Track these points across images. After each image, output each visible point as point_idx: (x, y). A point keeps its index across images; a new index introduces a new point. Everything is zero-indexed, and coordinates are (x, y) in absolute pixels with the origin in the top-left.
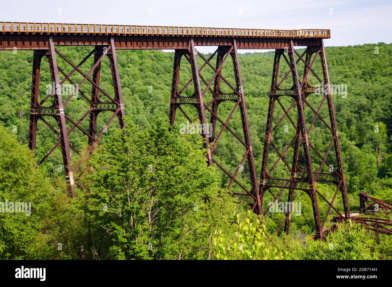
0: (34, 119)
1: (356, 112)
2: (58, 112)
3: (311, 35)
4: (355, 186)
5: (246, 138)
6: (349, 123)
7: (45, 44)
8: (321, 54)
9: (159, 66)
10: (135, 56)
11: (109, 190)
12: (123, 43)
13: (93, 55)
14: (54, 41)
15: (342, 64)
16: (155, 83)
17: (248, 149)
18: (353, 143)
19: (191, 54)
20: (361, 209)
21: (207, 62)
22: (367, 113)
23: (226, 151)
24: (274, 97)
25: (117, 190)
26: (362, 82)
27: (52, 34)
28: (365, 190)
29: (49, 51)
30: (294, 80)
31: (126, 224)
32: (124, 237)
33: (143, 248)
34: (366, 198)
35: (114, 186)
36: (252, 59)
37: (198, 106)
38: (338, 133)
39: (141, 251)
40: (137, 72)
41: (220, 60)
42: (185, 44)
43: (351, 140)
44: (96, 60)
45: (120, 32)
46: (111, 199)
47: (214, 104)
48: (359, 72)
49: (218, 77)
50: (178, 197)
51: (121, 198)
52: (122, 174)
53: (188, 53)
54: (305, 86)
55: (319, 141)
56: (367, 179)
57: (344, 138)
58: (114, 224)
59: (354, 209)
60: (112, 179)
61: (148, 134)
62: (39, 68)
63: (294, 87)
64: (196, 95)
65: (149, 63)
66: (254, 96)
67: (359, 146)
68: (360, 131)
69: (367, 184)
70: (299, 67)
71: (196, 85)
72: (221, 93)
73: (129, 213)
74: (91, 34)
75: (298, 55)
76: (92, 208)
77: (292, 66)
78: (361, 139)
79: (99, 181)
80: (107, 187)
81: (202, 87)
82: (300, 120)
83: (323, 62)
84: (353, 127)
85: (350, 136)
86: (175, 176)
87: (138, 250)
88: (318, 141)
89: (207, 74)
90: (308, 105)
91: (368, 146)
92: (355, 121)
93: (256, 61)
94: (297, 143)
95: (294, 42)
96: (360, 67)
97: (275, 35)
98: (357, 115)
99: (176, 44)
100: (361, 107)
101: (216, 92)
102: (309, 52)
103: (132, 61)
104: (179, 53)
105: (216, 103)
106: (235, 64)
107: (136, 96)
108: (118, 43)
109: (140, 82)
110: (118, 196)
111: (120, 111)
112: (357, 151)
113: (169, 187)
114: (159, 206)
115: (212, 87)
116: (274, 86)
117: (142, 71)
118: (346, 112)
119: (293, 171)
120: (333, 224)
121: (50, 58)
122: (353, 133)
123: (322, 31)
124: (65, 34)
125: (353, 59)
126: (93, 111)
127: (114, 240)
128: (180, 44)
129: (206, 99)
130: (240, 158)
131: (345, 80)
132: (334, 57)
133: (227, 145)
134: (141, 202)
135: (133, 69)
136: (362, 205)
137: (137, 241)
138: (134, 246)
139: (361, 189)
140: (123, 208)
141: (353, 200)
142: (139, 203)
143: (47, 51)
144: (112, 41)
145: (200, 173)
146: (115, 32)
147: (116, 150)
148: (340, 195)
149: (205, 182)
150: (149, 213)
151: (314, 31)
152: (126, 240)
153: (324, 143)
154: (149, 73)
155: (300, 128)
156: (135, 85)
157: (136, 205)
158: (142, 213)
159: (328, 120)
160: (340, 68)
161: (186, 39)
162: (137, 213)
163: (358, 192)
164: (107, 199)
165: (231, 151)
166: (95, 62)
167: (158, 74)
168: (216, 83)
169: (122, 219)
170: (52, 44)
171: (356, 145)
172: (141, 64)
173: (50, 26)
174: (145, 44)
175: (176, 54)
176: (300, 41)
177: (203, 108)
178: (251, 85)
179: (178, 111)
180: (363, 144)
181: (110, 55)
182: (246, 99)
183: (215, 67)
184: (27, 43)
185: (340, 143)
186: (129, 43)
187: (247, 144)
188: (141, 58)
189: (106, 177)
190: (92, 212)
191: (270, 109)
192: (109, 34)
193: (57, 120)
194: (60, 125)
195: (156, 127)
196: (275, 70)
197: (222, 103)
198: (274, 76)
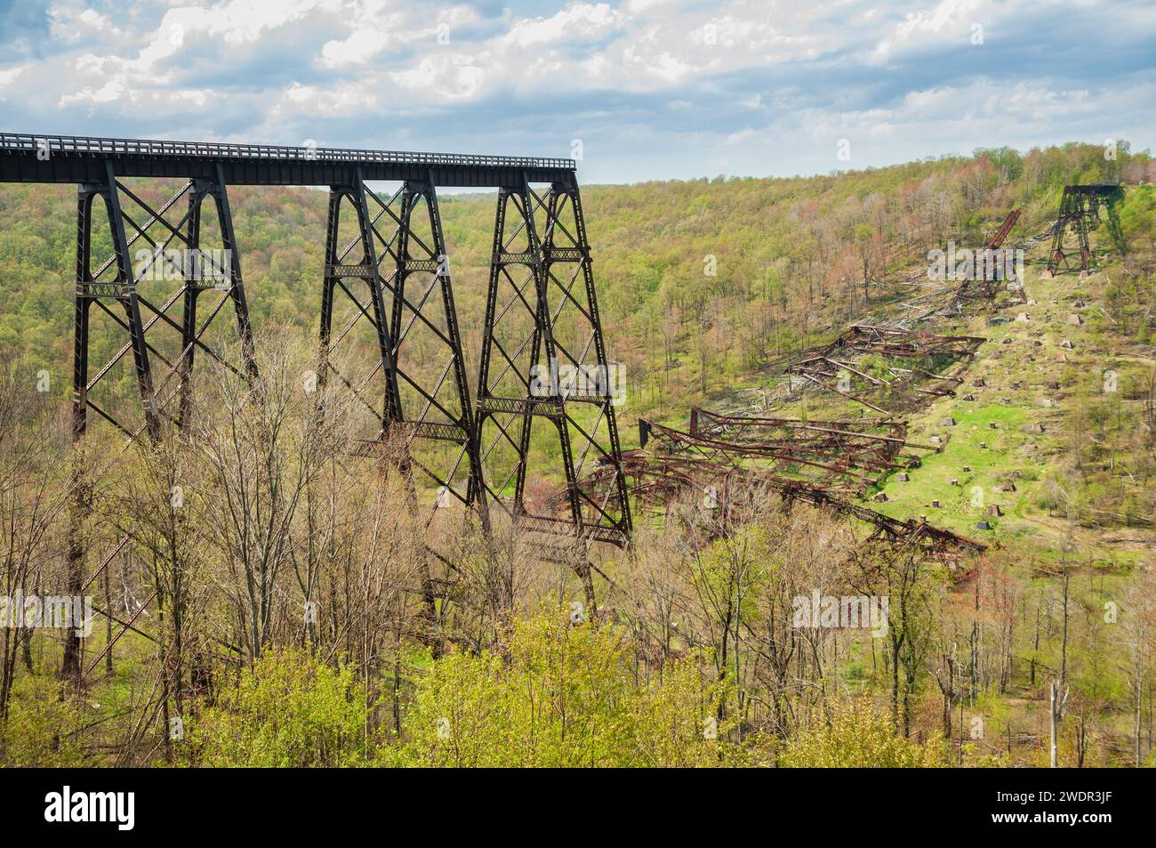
0: (83, 303)
5: (454, 334)
8: (575, 195)
21: (386, 208)
24: (497, 265)
27: (108, 155)
30: (531, 237)
34: (650, 426)
37: (371, 280)
41: (408, 205)
42: (347, 176)
47: (398, 279)
49: (404, 233)
53: (353, 192)
54: (548, 247)
63: (531, 249)
64: (367, 262)
70: (540, 216)
71: (368, 246)
72: (409, 259)
74: (182, 158)
75: (537, 198)
77: (527, 215)
81: (379, 249)
82: (542, 304)
83: (576, 208)
89: (389, 230)
95: (530, 176)
99: (331, 177)
101: (402, 258)
102: (557, 191)
104: (337, 193)
105: (402, 276)
106: (432, 209)
115: (395, 250)
116: (499, 249)
124: (134, 157)
126: (189, 289)
136: (644, 437)
168: (403, 243)
175: (332, 194)
176: (540, 174)
179: (337, 290)
182: (452, 271)
183: (399, 216)
191: (492, 286)
192: (214, 159)
193: (124, 304)
194: (129, 314)
196: (500, 221)
197: (412, 275)
198: (499, 232)
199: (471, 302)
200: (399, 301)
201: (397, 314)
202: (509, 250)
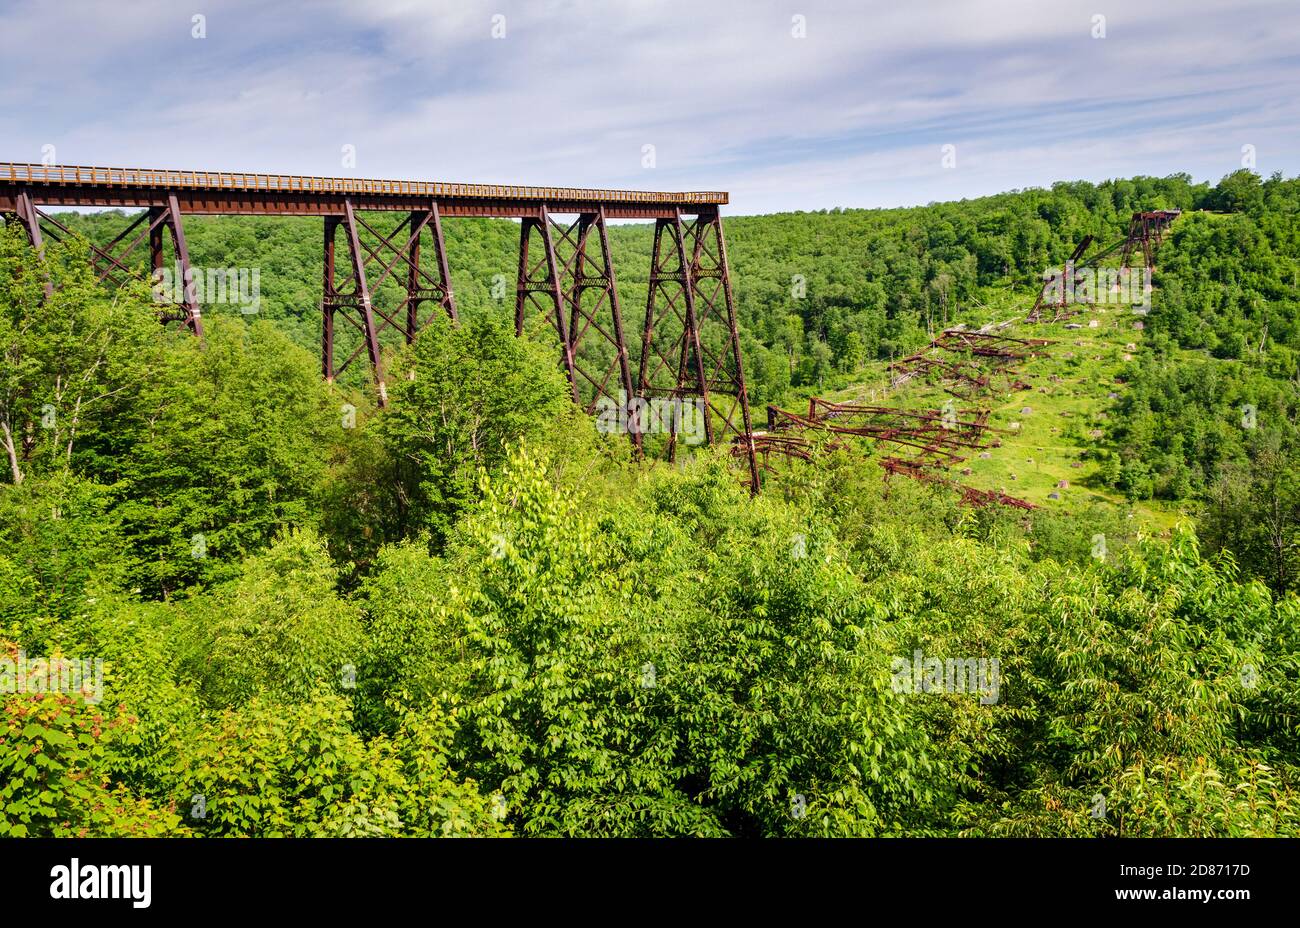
0: (329, 311)
1: (765, 303)
2: (362, 301)
3: (704, 199)
4: (761, 398)
5: (618, 337)
6: (755, 316)
7: (339, 208)
8: (717, 225)
9: (508, 241)
10: (476, 228)
11: (417, 407)
12: (450, 208)
13: (409, 224)
14: (352, 203)
15: (748, 239)
16: (504, 264)
17: (620, 350)
18: (761, 341)
19: (543, 224)
20: (770, 425)
21: (565, 235)
22: (778, 303)
23: (597, 353)
24: (655, 283)
25: (428, 408)
26: (772, 263)
27: (348, 193)
28: (775, 403)
29: (345, 217)
30: (681, 259)
31: (441, 452)
32: (440, 469)
33: (465, 483)
34: (776, 412)
35: (424, 400)
36: (632, 233)
37: (553, 294)
38: (739, 328)
39: (462, 487)
40: (479, 249)
41: (583, 231)
42: (535, 210)
43: (758, 338)
44: (413, 231)
45: (446, 192)
46: (419, 419)
47: (575, 293)
48: (769, 250)
49: (580, 255)
50: (510, 415)
51: (434, 418)
52: (434, 385)
53: (540, 223)
54: (695, 268)
55: (718, 341)
56: (778, 387)
57: (749, 337)
58: (423, 452)
59: (760, 426)
60: (420, 392)
61: (469, 331)
62: (333, 240)
63: (681, 270)
64: (550, 279)
65: (494, 236)
66: (634, 281)
67: (768, 345)
68: (769, 326)
69: (777, 395)
70: (688, 244)
71: (551, 266)
72: (585, 277)
73: (444, 437)
74: (405, 195)
75: (686, 227)
76: (393, 432)
77: (678, 241)
78: (770, 337)
79: (402, 395)
80: (414, 402)
81: (558, 269)
82: (689, 312)
83: (718, 235)
84: (761, 322)
85: (757, 333)
86: (506, 387)
87: (457, 485)
88: (715, 340)
89: (568, 252)
90: (700, 294)
91: (779, 346)
92: (762, 313)
93: (637, 235)
94: (685, 342)
95: (681, 209)
96: (771, 244)
97: (656, 199)
98: (766, 306)
99: (522, 210)
100: (772, 296)
101: (579, 276)
102: (701, 223)
103: (472, 234)
104: (527, 223)
105: (578, 290)
106: (602, 238)
107: (478, 280)
108: (443, 208)
109: (483, 262)
110: (429, 415)
111: (448, 301)
112: (765, 353)
113: (499, 401)
114: (488, 427)
115: (573, 270)
116: (656, 269)
117: (485, 247)
118: (752, 302)
119: (680, 379)
120: (734, 445)
121: (347, 226)
122: (761, 329)
123: (718, 194)
124: (368, 194)
125: (762, 233)
126: (411, 300)
127: (425, 473)
128: (529, 210)
129: (564, 284)
130: (612, 359)
131: (751, 260)
132: (737, 230)
133: (599, 346)
134: (462, 421)
135: (473, 245)
136: (771, 421)
137: (456, 474)
138: (452, 481)
139: (769, 401)
140: (437, 430)
141: (759, 415)
142: (459, 425)
143: (342, 217)
144: (435, 205)
145: (539, 383)
146: (438, 192)
147: (425, 352)
148: (739, 409)
149: (548, 395)
150: (474, 436)
151: (708, 194)
152: (441, 473)
153: (723, 343)
154: (495, 251)
155: (689, 324)
156: (476, 267)
157: (454, 426)
158: (462, 437)
159: (725, 314)
160: (745, 245)
161: (536, 203)
162: (456, 437)
163: (766, 405)
164: (414, 419)
165: (604, 353)
166: (412, 234)
167: (507, 252)
168: (578, 264)
169: (435, 445)
170: (350, 208)
171: (764, 345)
172: (484, 239)
173: (347, 182)
174: (480, 209)
175: (523, 224)
176: (689, 208)
177: (560, 297)
178: (630, 268)
179: (527, 301)
180: (772, 343)
181: (432, 225)
182: (618, 286)
183: (576, 242)
184: (314, 206)
185: (741, 342)
186: (458, 209)
187: (619, 344)
188: (484, 230)
189: (412, 390)
190: (395, 438)
191: (650, 299)
192: (430, 196)
193: (361, 312)
194: (365, 320)
195: (480, 322)
196: (656, 247)
197: (587, 290)
198: (655, 255)
199: (632, 312)
200: (575, 311)
201: (573, 321)
202: (665, 269)
